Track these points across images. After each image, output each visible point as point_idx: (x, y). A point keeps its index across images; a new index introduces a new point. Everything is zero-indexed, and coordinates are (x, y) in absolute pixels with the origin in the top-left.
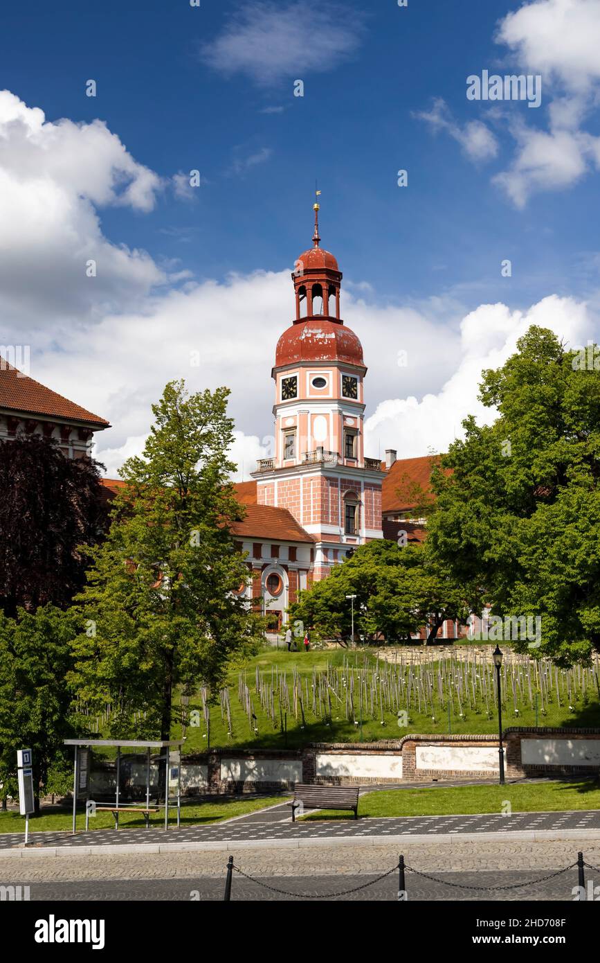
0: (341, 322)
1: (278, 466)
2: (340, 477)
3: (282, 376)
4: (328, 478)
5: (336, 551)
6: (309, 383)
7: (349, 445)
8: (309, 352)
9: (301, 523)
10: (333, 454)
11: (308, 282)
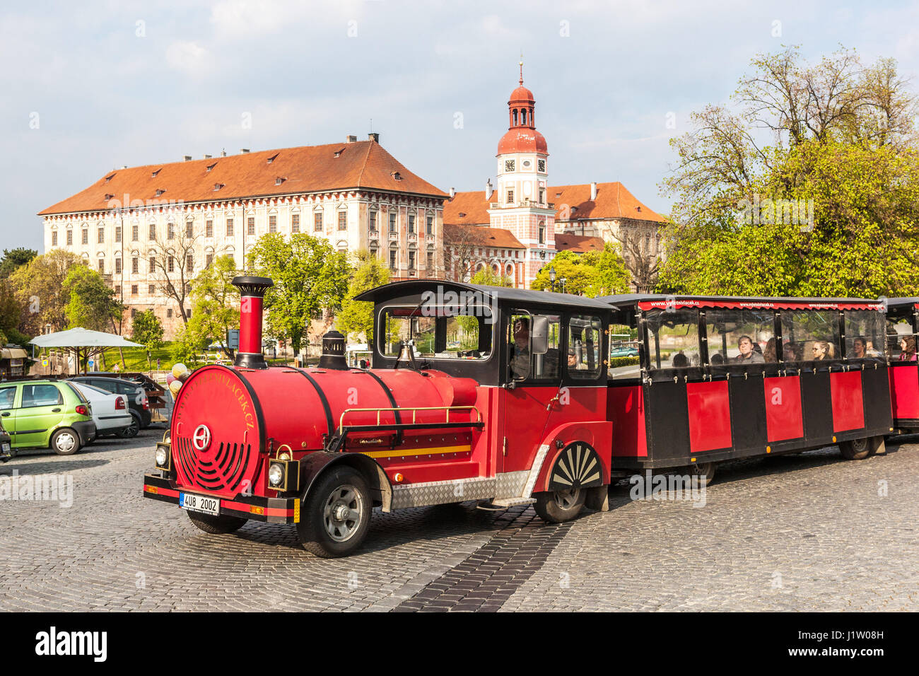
0: (534, 129)
2: (537, 213)
3: (505, 159)
4: (532, 215)
5: (536, 252)
6: (522, 164)
7: (541, 197)
8: (522, 147)
9: (517, 238)
10: (535, 202)
11: (519, 107)
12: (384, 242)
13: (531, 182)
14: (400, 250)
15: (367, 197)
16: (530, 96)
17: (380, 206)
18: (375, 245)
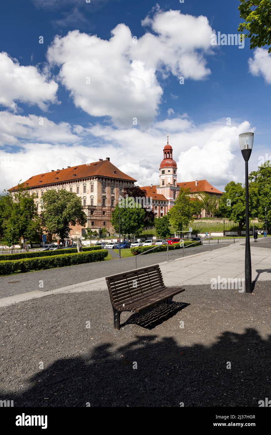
0: (172, 159)
1: (161, 187)
2: (173, 189)
3: (162, 170)
4: (171, 189)
5: (172, 202)
6: (167, 171)
7: (174, 183)
8: (167, 165)
9: (166, 197)
10: (172, 185)
11: (167, 151)
12: (108, 197)
13: (170, 177)
14: (115, 200)
15: (101, 179)
16: (171, 147)
17: (107, 183)
18: (104, 197)
